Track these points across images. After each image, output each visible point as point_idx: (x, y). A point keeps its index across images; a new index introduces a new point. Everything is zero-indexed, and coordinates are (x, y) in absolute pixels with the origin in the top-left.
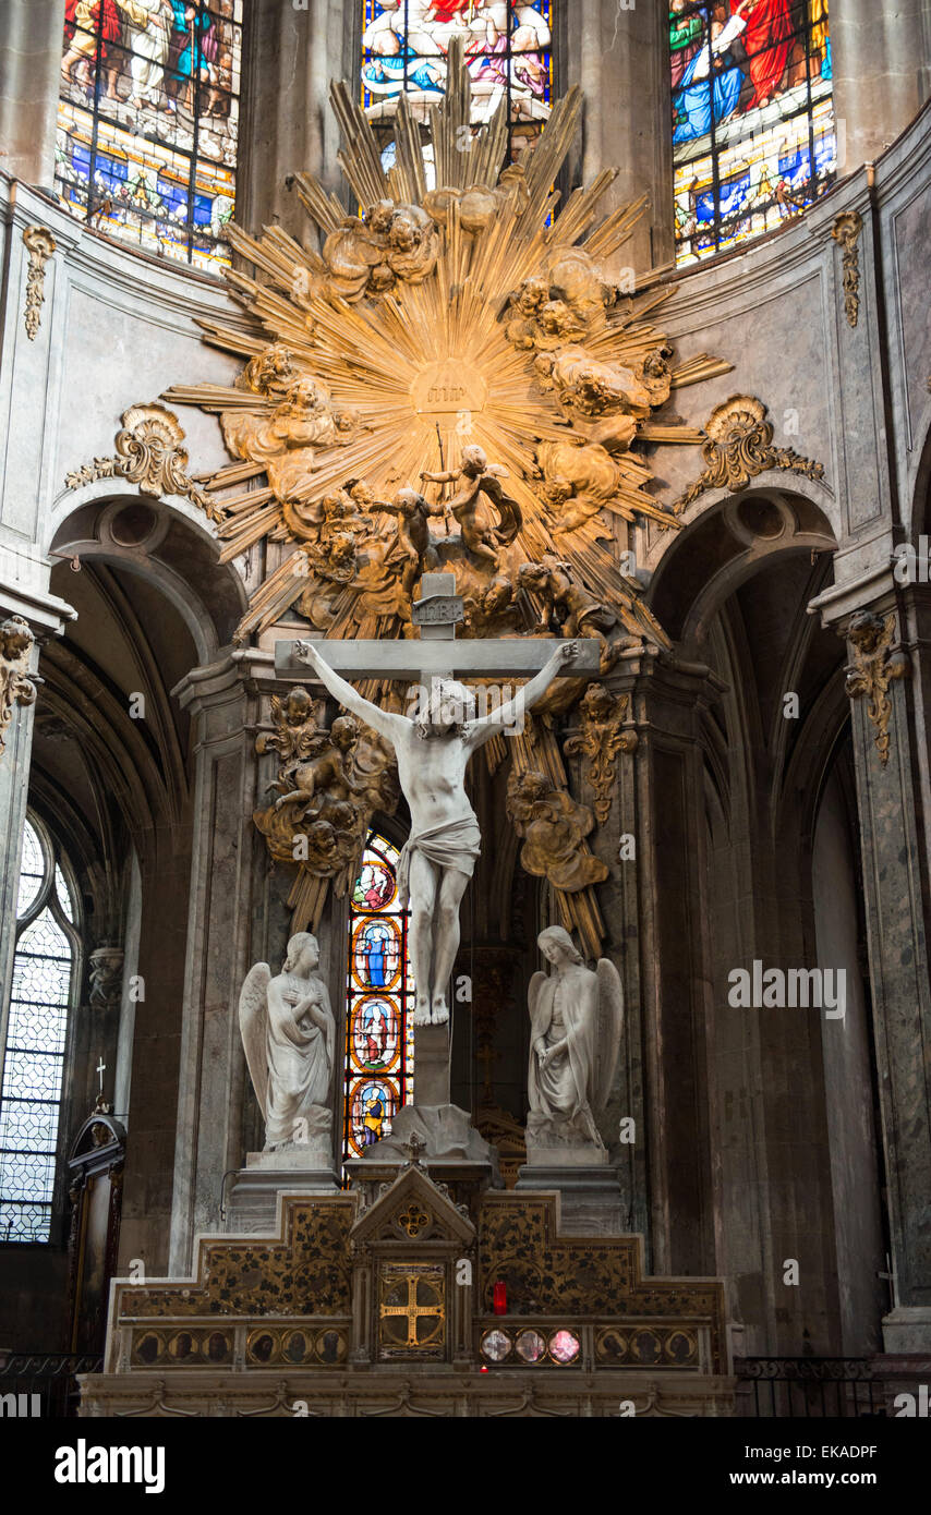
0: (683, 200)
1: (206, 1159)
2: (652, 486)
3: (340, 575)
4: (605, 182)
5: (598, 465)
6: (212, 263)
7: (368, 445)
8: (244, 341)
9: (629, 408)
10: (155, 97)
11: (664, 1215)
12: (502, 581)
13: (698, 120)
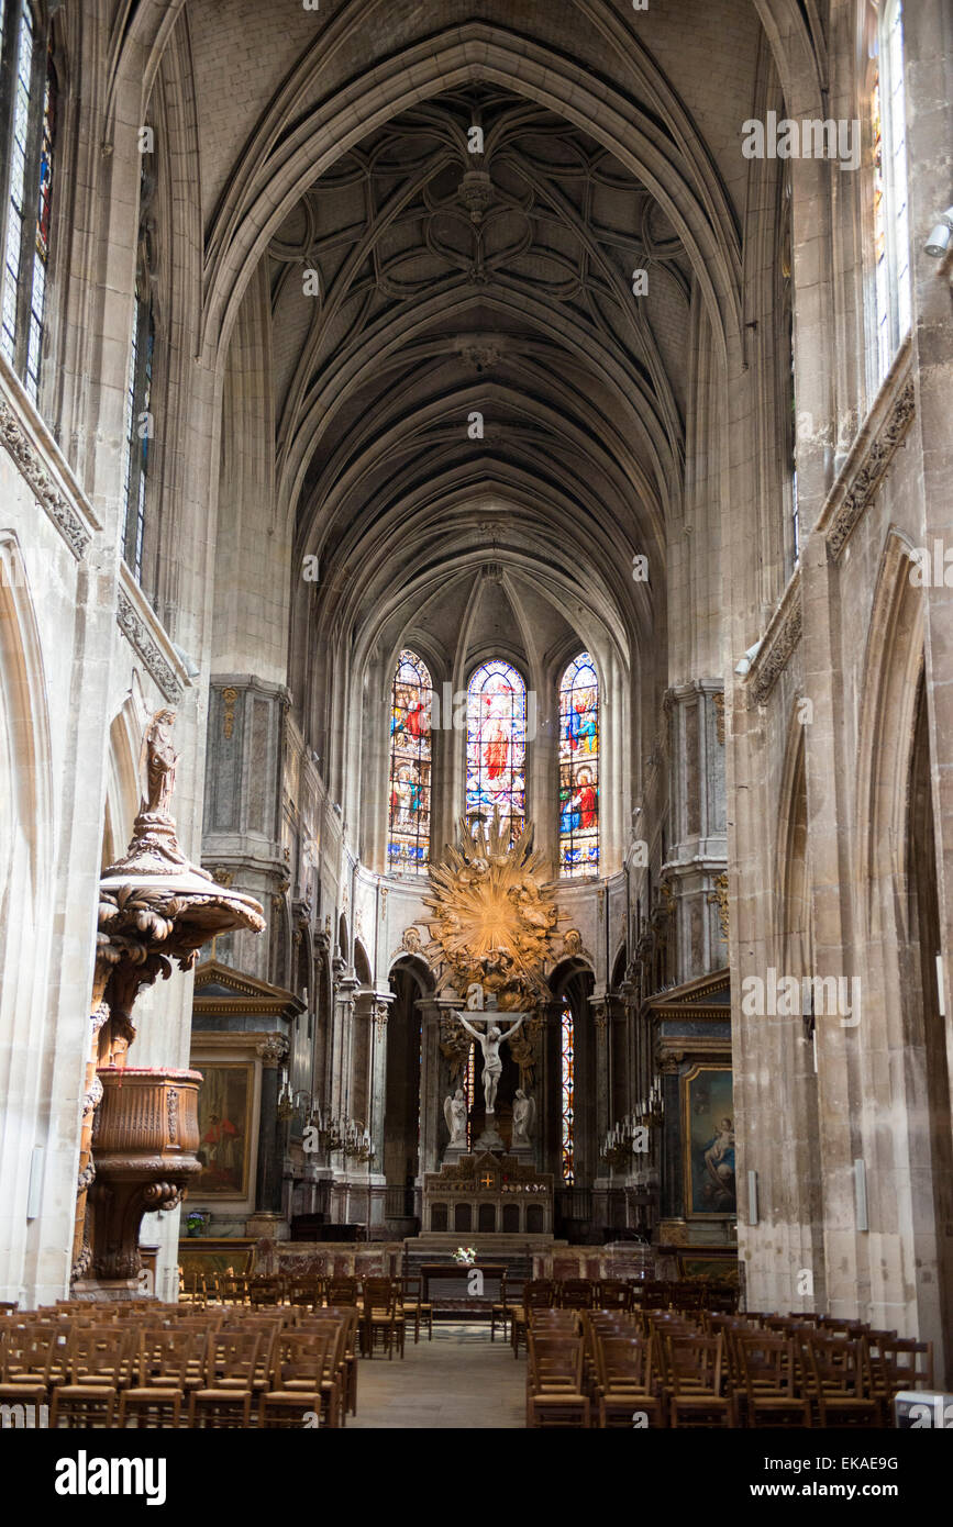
0: (563, 851)
1: (428, 1137)
2: (550, 951)
3: (462, 974)
4: (539, 853)
5: (536, 944)
6: (423, 871)
7: (470, 934)
8: (434, 902)
9: (543, 928)
10: (407, 820)
11: (546, 1154)
12: (508, 980)
13: (567, 826)
